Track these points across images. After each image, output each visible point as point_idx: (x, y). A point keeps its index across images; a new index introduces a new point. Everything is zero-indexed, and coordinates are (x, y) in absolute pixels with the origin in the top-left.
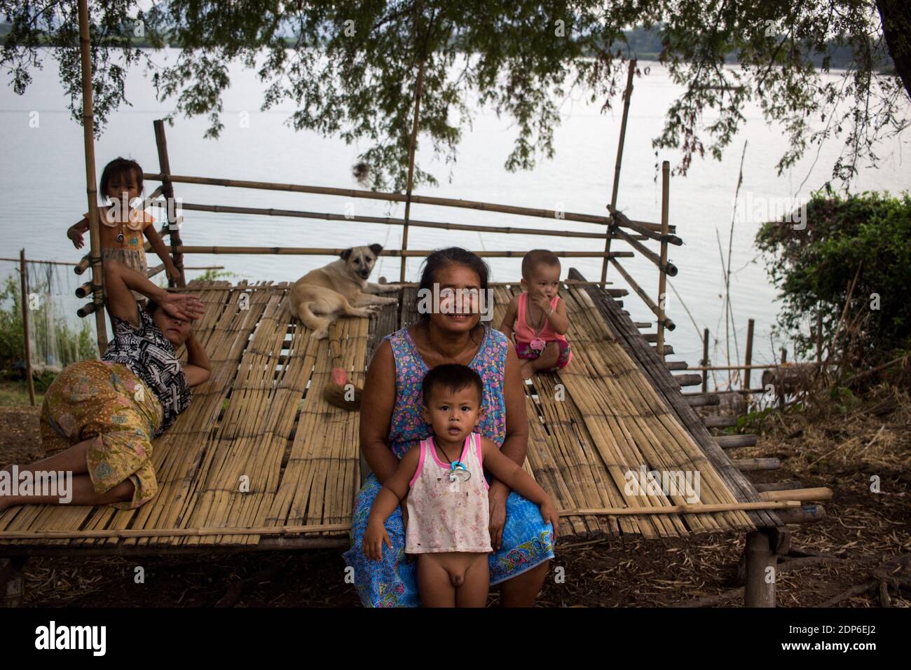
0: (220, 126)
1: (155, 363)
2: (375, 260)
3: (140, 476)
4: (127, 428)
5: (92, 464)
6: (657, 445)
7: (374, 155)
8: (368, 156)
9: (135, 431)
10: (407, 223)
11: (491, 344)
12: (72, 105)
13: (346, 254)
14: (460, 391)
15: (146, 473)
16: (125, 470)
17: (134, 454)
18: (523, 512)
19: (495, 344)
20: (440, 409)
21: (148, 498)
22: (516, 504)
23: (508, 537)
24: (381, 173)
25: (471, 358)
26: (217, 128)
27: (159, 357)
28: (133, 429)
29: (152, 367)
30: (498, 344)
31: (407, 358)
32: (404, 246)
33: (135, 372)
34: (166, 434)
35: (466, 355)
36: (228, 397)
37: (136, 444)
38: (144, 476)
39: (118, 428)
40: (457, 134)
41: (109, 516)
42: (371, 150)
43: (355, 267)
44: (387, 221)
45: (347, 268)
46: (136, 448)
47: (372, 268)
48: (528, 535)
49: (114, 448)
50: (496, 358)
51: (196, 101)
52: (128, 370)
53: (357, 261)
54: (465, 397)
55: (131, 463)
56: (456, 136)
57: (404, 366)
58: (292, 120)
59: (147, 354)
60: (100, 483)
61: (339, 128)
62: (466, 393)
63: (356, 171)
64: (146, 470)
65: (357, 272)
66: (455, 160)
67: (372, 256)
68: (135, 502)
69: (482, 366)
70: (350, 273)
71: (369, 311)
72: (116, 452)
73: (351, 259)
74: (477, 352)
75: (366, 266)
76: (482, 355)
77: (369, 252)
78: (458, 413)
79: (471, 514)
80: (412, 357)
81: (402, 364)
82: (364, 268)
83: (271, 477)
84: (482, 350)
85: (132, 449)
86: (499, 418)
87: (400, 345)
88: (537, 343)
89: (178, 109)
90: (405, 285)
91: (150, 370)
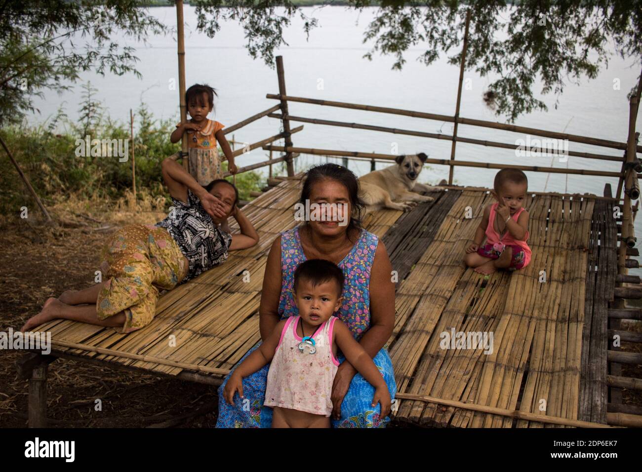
0: (403, 61)
1: (190, 229)
2: (422, 166)
3: (133, 311)
4: (130, 276)
5: (100, 298)
6: (548, 350)
7: (501, 85)
8: (496, 86)
9: (134, 279)
10: (454, 139)
11: (362, 246)
12: (249, 46)
13: (400, 160)
14: (320, 285)
15: (139, 310)
16: (120, 305)
17: (129, 295)
18: (359, 391)
19: (366, 247)
20: (304, 298)
21: (137, 328)
22: (358, 382)
23: (345, 409)
24: (506, 99)
25: (343, 257)
26: (401, 63)
27: (194, 225)
28: (134, 277)
29: (186, 231)
30: (368, 247)
31: (292, 251)
32: (453, 157)
33: (172, 234)
34: (191, 282)
35: (340, 254)
36: (258, 259)
37: (132, 288)
38: (137, 311)
39: (125, 275)
40: (595, 71)
41: (108, 336)
42: (498, 81)
43: (405, 170)
44: (438, 136)
45: (400, 171)
46: (131, 291)
47: (419, 173)
48: (357, 410)
49: (116, 289)
50: (365, 259)
51: (390, 43)
52: (167, 233)
53: (408, 166)
54: (324, 290)
55: (125, 301)
56: (593, 73)
57: (289, 257)
58: (424, 57)
59: (185, 223)
60: (102, 312)
61: (476, 64)
62: (326, 286)
63: (486, 97)
64: (140, 307)
65: (407, 175)
66: (562, 91)
67: (419, 163)
68: (125, 329)
69: (352, 264)
70: (402, 174)
71: (405, 206)
72: (116, 292)
73: (403, 164)
74: (349, 252)
75: (414, 169)
76: (353, 255)
77: (417, 160)
78: (317, 303)
79: (311, 381)
80: (296, 251)
81: (287, 256)
82: (412, 171)
83: (230, 325)
84: (353, 251)
85: (128, 291)
86: (362, 309)
87: (289, 240)
88: (499, 246)
89: (375, 49)
90: (453, 188)
91: (184, 234)
